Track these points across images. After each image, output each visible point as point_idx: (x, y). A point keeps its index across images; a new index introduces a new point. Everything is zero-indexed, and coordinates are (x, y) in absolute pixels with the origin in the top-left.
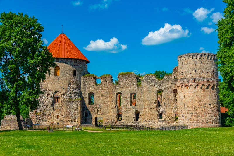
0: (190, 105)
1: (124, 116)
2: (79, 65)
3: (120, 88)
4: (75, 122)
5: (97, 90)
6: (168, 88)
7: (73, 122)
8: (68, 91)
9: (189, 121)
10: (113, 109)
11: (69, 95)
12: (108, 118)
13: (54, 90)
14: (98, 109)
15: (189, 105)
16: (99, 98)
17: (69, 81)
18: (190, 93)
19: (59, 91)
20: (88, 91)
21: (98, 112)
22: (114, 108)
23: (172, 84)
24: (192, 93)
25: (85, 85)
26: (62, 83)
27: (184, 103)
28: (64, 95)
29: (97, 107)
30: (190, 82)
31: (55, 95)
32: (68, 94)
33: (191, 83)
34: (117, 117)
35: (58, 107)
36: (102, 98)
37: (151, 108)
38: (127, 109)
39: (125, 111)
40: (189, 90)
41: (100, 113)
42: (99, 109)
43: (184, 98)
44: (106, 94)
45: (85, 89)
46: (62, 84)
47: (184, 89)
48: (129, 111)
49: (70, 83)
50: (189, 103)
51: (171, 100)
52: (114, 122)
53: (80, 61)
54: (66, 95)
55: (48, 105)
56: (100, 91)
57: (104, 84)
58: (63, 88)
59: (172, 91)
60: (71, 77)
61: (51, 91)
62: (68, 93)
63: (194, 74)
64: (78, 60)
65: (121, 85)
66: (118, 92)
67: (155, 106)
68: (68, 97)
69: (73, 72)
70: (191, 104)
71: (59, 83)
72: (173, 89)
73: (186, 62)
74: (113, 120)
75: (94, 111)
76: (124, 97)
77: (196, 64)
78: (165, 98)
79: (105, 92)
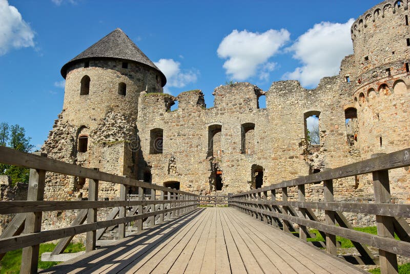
0: (399, 138)
1: (226, 179)
2: (132, 73)
3: (216, 114)
4: (113, 192)
5: (168, 122)
6: (332, 107)
7: (109, 192)
8: (104, 125)
9: (400, 184)
10: (200, 162)
11: (105, 133)
12: (190, 184)
13: (77, 124)
14: (169, 164)
15: (396, 138)
16: (171, 139)
17: (106, 104)
18: (395, 105)
19: (86, 125)
20: (150, 126)
21: (169, 170)
22: (204, 161)
23: (342, 96)
24: (403, 104)
25: (145, 115)
26: (94, 109)
27: (377, 137)
28: (95, 133)
29: (168, 159)
30: (392, 72)
31: (80, 135)
32: (103, 132)
33: (395, 77)
34: (210, 182)
35: (84, 159)
36: (179, 140)
37: (292, 158)
38: (232, 161)
39: (228, 166)
40: (391, 97)
41: (174, 172)
42: (172, 165)
43: (377, 120)
44: (186, 131)
45: (145, 122)
46: (92, 111)
47: (374, 97)
48: (238, 166)
49: (110, 110)
50: (394, 131)
51: (342, 134)
52: (204, 192)
53: (137, 67)
54: (98, 133)
55: (65, 156)
56: (174, 124)
57: (183, 110)
58: (95, 120)
59: (344, 113)
60: (113, 97)
61: (72, 126)
62: (104, 128)
63: (402, 51)
64: (132, 65)
65: (220, 108)
66: (212, 124)
67: (302, 152)
68: (102, 137)
69: (117, 87)
70: (402, 134)
71: (88, 110)
72: (346, 107)
73: (376, 27)
74: (202, 187)
75: (162, 169)
76: (227, 135)
77: (407, 24)
78: (324, 132)
79: (186, 126)
